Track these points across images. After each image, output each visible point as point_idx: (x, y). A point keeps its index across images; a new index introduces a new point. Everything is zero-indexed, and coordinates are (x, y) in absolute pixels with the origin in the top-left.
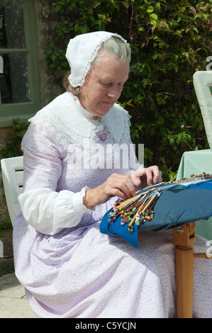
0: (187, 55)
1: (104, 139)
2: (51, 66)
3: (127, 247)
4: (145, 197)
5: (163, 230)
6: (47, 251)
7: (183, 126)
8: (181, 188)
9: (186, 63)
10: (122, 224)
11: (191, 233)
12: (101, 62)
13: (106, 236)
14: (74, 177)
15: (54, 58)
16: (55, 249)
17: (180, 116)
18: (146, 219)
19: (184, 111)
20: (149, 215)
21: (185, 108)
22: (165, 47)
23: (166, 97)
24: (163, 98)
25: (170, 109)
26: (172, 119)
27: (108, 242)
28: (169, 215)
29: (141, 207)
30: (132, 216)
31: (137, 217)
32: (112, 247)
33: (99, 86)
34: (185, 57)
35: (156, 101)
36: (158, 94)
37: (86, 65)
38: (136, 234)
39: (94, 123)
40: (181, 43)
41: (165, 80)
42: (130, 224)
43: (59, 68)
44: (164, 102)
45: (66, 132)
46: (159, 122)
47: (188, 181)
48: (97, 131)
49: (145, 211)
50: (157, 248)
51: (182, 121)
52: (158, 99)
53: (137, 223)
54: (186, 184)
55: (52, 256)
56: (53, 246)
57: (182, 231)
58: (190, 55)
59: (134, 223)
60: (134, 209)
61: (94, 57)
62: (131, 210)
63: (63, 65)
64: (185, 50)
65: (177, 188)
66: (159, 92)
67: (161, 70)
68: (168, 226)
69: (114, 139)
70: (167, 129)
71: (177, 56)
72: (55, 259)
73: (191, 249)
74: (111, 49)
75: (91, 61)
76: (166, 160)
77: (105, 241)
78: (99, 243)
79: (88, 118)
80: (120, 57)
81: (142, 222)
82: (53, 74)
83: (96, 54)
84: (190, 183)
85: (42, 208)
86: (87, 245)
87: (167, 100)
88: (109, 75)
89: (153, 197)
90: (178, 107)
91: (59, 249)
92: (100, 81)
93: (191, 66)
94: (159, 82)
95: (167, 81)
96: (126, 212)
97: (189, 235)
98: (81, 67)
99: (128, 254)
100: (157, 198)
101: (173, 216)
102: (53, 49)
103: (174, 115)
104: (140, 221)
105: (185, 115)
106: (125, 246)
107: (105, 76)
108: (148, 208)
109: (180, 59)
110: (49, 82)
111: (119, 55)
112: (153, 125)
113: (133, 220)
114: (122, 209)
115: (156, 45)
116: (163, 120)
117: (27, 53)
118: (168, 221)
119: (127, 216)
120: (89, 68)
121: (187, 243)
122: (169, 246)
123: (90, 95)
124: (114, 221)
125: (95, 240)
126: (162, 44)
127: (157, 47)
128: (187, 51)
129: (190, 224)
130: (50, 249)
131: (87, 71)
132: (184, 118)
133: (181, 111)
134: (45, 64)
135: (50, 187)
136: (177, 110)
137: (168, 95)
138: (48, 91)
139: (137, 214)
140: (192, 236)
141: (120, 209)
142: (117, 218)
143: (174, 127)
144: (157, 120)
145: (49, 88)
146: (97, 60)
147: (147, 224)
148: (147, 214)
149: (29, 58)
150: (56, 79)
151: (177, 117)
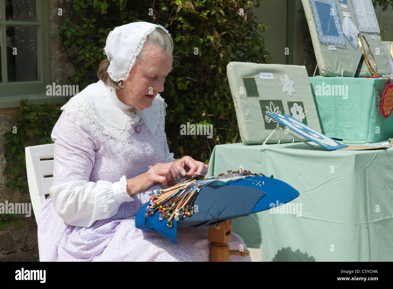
0: (212, 39)
1: (138, 131)
2: (65, 43)
3: (163, 242)
4: (184, 193)
5: (202, 227)
6: (77, 244)
7: (204, 114)
8: (220, 184)
9: (210, 47)
10: (161, 219)
11: (228, 230)
12: (148, 56)
13: (140, 231)
14: (109, 170)
15: (69, 34)
16: (86, 242)
17: (201, 103)
18: (186, 215)
19: (206, 97)
20: (189, 211)
21: (206, 95)
22: (188, 29)
23: (188, 82)
24: (184, 83)
25: (191, 95)
26: (192, 106)
27: (142, 237)
28: (210, 212)
29: (180, 202)
30: (171, 212)
31: (177, 213)
32: (147, 242)
33: (144, 80)
34: (209, 41)
35: (176, 86)
36: (179, 79)
37: (131, 59)
38: (175, 229)
39: (130, 115)
40: (205, 25)
41: (187, 64)
42: (169, 220)
43: (74, 46)
44: (185, 88)
45: (101, 123)
46: (178, 109)
47: (226, 177)
48: (133, 123)
49: (185, 207)
50: (194, 243)
51: (203, 109)
52: (179, 85)
53: (177, 219)
54: (225, 180)
55: (82, 249)
56: (84, 238)
57: (219, 228)
58: (216, 39)
59: (173, 218)
60: (174, 204)
61: (139, 50)
62: (170, 206)
63: (78, 43)
64: (209, 33)
65: (216, 184)
66: (180, 77)
67: (184, 53)
68: (209, 223)
69: (149, 131)
70: (187, 116)
71: (201, 40)
72: (86, 252)
73: (226, 246)
74: (157, 41)
75: (136, 55)
76: (184, 150)
77: (139, 236)
78: (133, 238)
79: (123, 110)
80: (165, 49)
81: (181, 218)
82: (66, 51)
83: (141, 47)
84: (228, 179)
85: (81, 201)
86: (121, 240)
87: (189, 86)
88: (156, 69)
89: (193, 193)
90: (199, 93)
91: (90, 242)
92: (145, 76)
93: (215, 50)
94: (180, 66)
95: (189, 65)
96: (165, 207)
97: (225, 232)
98: (125, 61)
99: (164, 250)
100: (196, 194)
101: (214, 212)
102: (68, 24)
103: (195, 102)
104: (179, 216)
105: (207, 102)
106: (161, 241)
107: (151, 70)
108: (188, 204)
109: (204, 43)
110: (61, 59)
111: (165, 47)
112: (173, 111)
113: (172, 216)
114: (160, 204)
115: (179, 26)
116: (182, 106)
117: (37, 26)
118: (209, 218)
119: (165, 211)
120: (134, 61)
121: (223, 240)
122: (205, 242)
123: (134, 90)
124: (152, 216)
125: (129, 235)
126: (186, 26)
127: (181, 28)
128: (212, 34)
129: (227, 221)
130: (81, 241)
131: (131, 65)
132: (205, 104)
133: (202, 97)
134: (58, 41)
135: (85, 179)
136: (198, 96)
137: (189, 80)
138: (59, 69)
139: (177, 210)
140: (228, 233)
141: (158, 203)
142: (155, 212)
143: (194, 114)
144: (177, 106)
145: (61, 67)
146: (143, 54)
147: (187, 219)
148: (187, 210)
149: (39, 33)
150: (69, 57)
151: (198, 104)
